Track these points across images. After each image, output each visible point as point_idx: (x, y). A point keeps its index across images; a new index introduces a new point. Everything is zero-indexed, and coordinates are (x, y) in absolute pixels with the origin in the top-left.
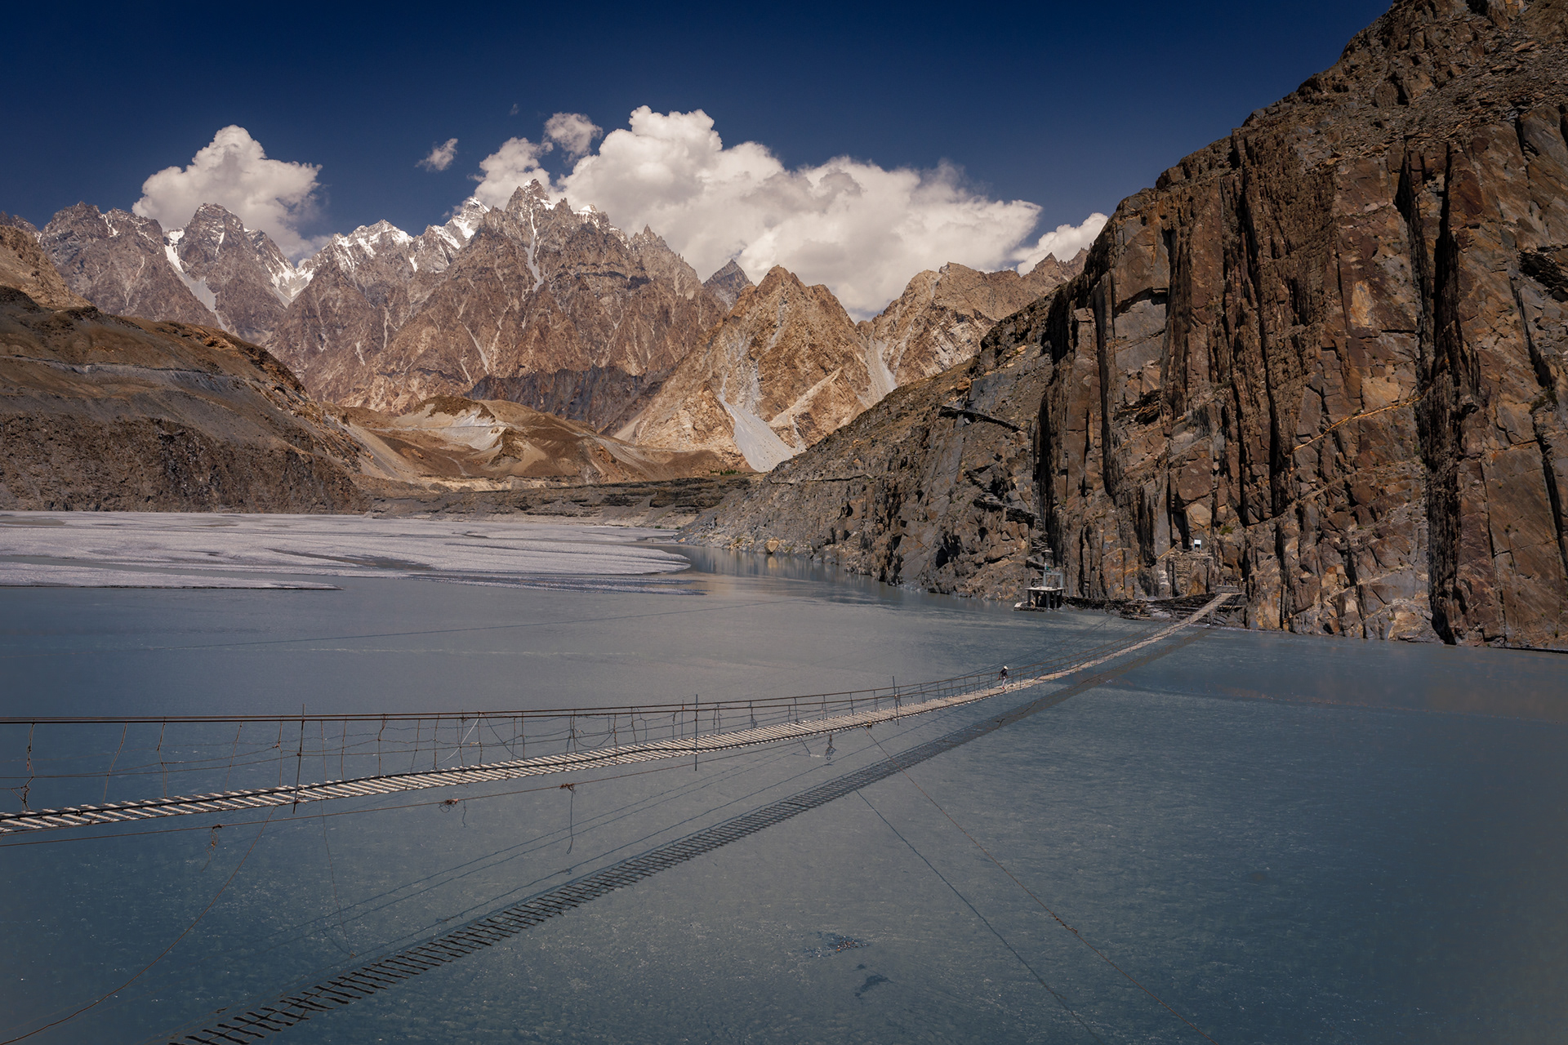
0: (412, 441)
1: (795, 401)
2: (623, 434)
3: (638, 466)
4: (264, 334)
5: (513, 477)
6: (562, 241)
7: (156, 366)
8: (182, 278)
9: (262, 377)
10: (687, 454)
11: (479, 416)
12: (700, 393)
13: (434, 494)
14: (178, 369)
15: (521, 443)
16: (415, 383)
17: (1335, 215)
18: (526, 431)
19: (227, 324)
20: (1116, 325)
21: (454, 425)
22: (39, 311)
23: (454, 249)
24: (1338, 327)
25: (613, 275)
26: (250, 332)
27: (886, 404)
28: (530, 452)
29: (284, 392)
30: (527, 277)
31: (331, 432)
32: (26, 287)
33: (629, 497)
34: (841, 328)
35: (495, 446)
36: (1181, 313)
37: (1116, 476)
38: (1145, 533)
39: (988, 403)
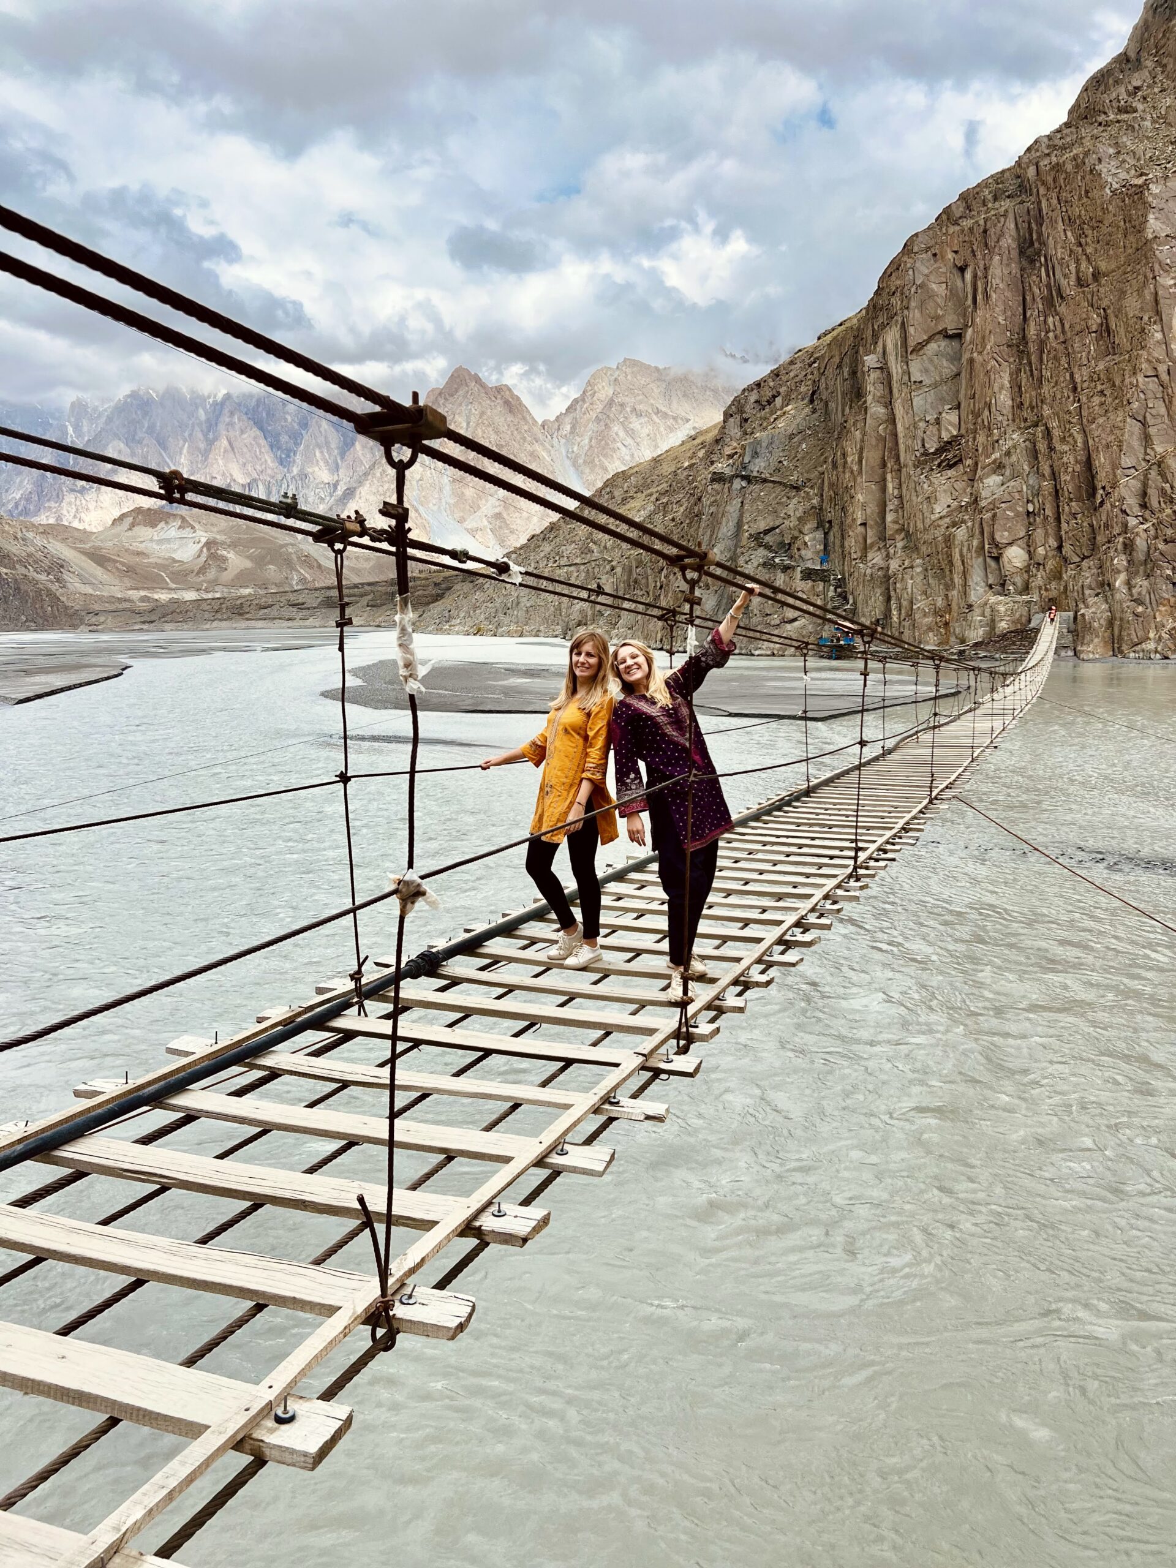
1: (487, 501)
5: (221, 586)
11: (180, 528)
13: (144, 606)
15: (225, 553)
17: (1150, 236)
18: (228, 541)
20: (912, 370)
21: (156, 538)
24: (1159, 353)
27: (608, 490)
28: (236, 561)
31: (31, 549)
34: (526, 428)
35: (199, 556)
36: (980, 353)
37: (920, 526)
38: (957, 580)
39: (763, 464)
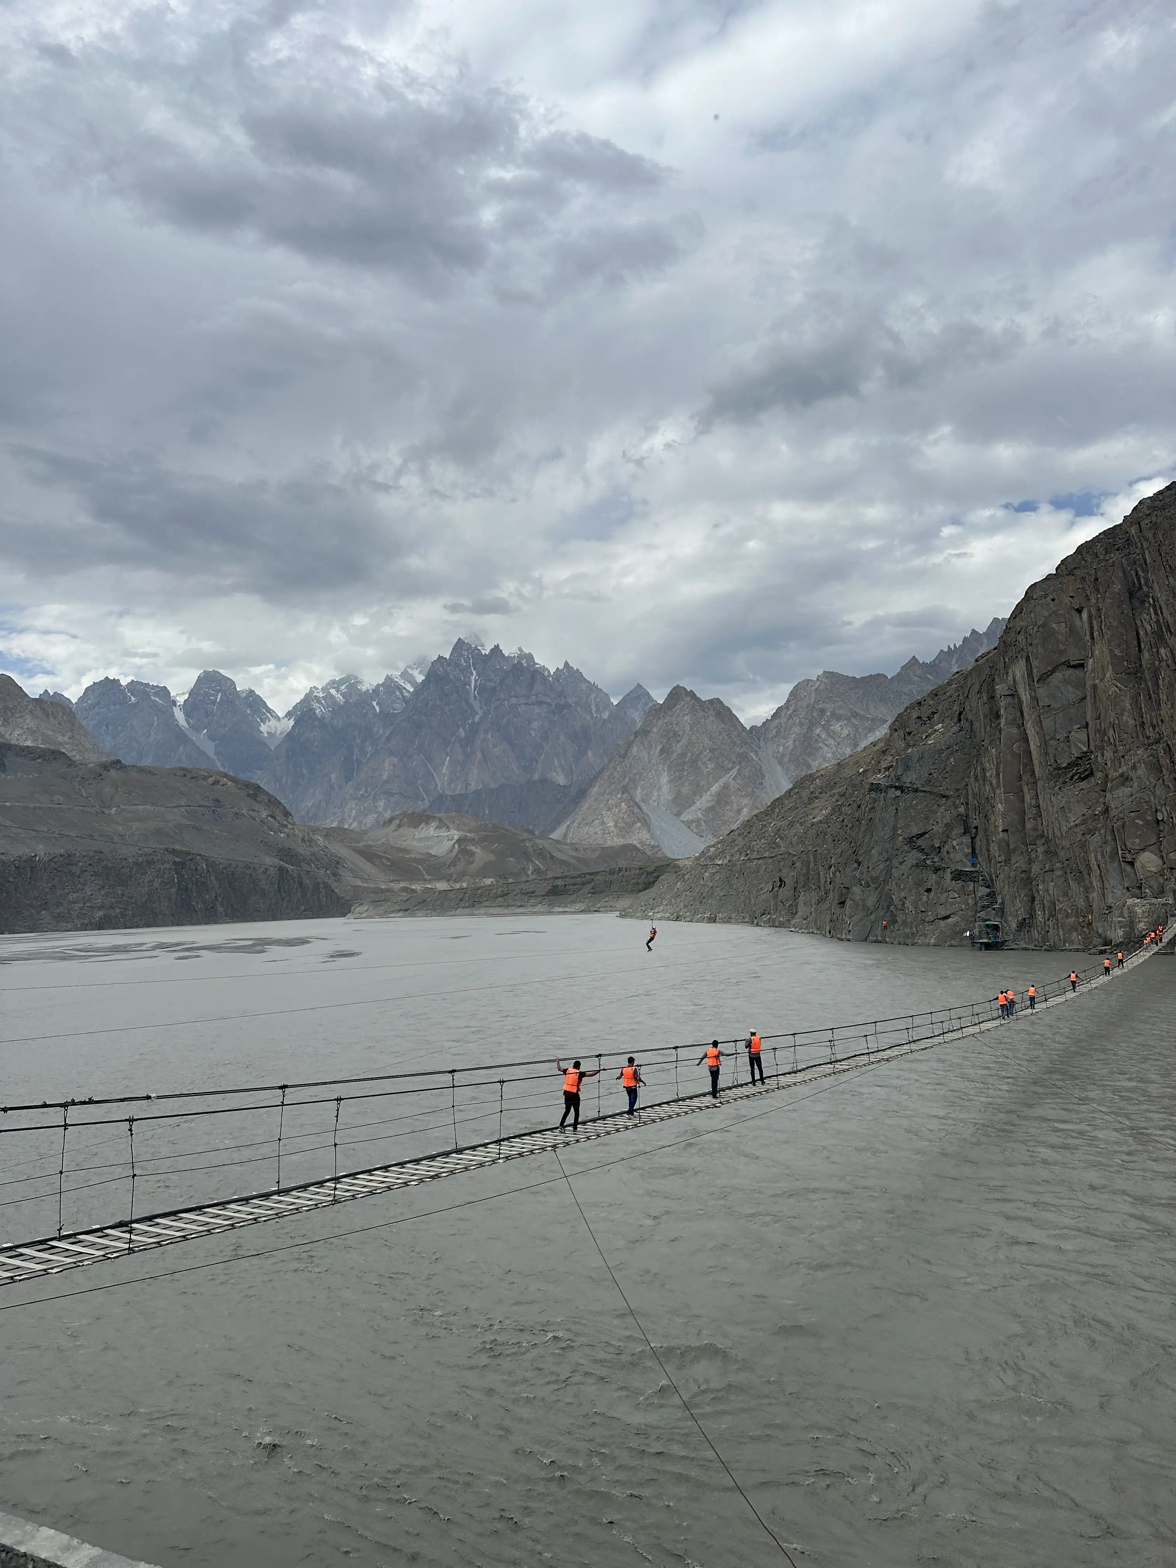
0: (381, 852)
1: (701, 797)
2: (556, 835)
3: (573, 861)
4: (256, 772)
5: (468, 877)
6: (497, 679)
7: (169, 805)
8: (187, 733)
9: (257, 807)
10: (612, 848)
12: (619, 796)
13: (403, 896)
14: (187, 806)
15: (473, 848)
16: (381, 804)
19: (224, 767)
20: (1039, 696)
21: (417, 836)
22: (76, 766)
23: (409, 691)
25: (540, 703)
26: (244, 772)
28: (481, 855)
29: (275, 818)
30: (469, 710)
32: (64, 748)
33: (570, 887)
34: (736, 733)
35: (451, 851)
36: (1102, 680)
37: (1058, 833)
38: (1096, 883)
39: (915, 777)
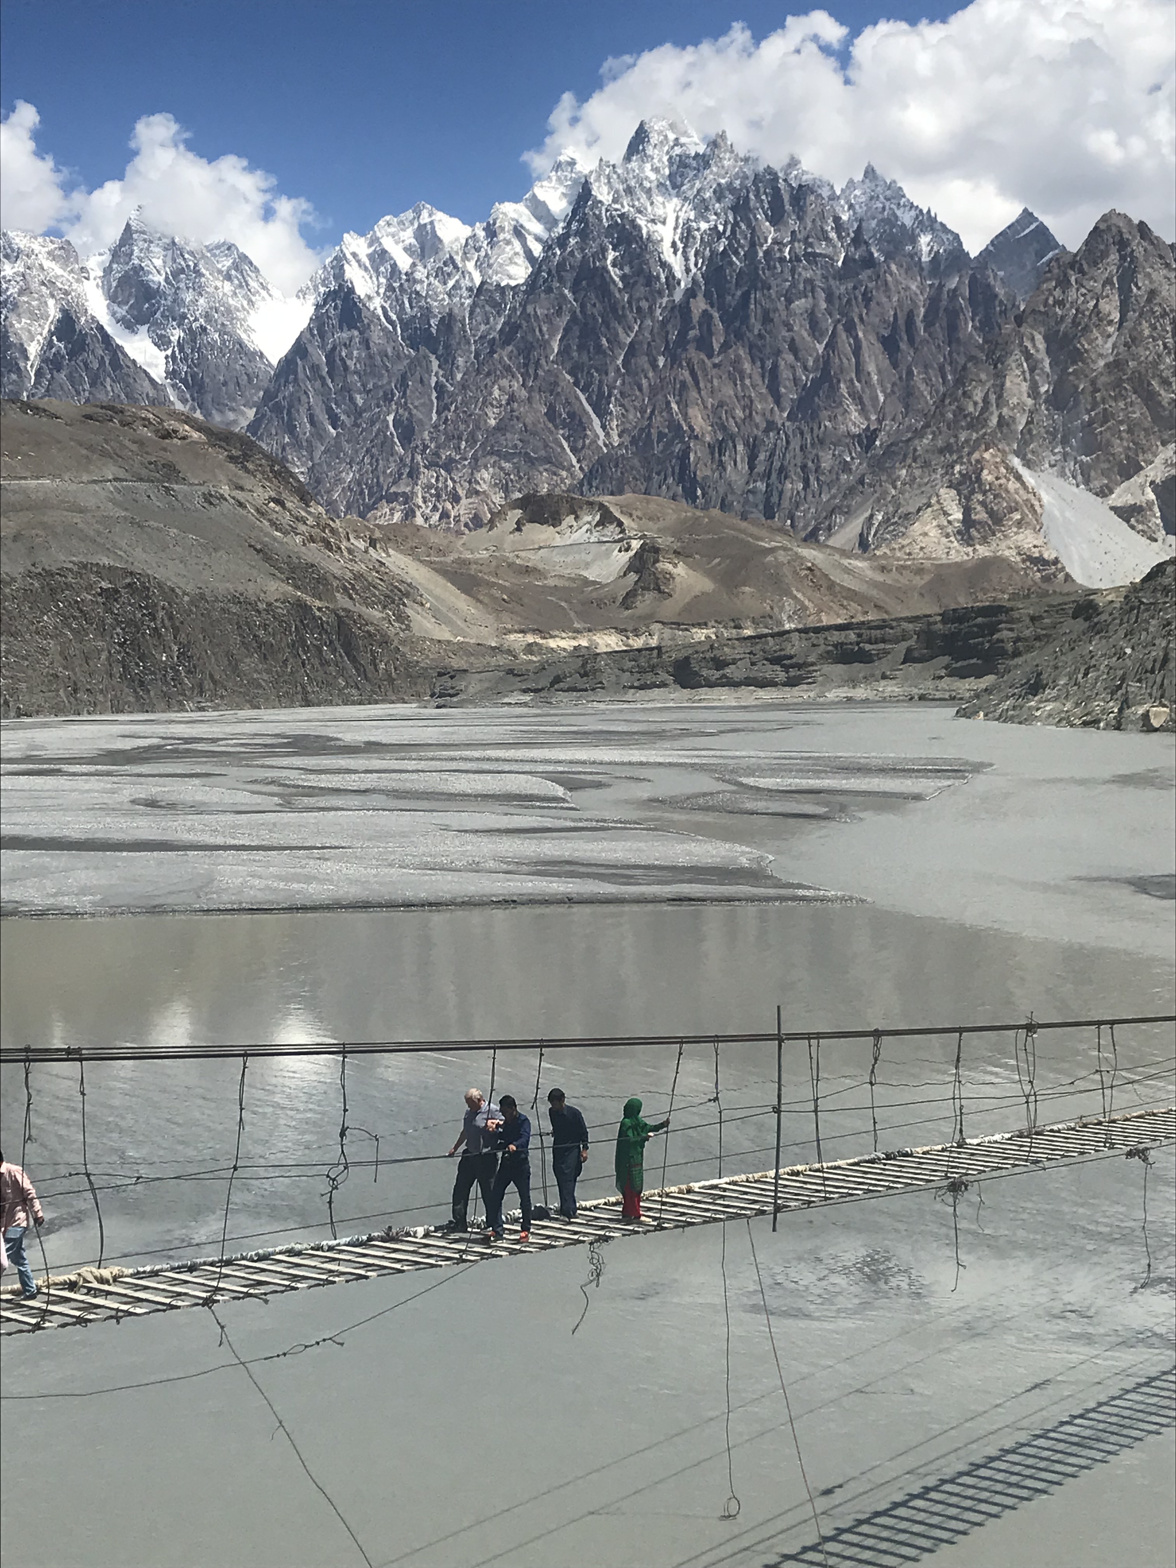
0: (490, 573)
1: (1155, 456)
2: (843, 538)
4: (243, 414)
5: (659, 626)
7: (86, 477)
8: (109, 330)
10: (959, 566)
11: (597, 524)
13: (531, 661)
14: (116, 479)
16: (486, 476)
18: (677, 545)
21: (556, 543)
23: (538, 239)
26: (221, 412)
28: (687, 581)
29: (283, 505)
31: (360, 566)
33: (868, 647)
35: (626, 573)
